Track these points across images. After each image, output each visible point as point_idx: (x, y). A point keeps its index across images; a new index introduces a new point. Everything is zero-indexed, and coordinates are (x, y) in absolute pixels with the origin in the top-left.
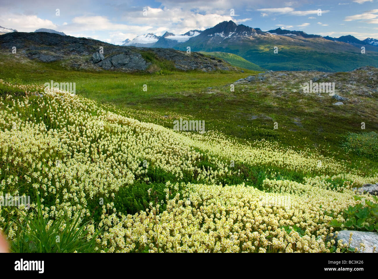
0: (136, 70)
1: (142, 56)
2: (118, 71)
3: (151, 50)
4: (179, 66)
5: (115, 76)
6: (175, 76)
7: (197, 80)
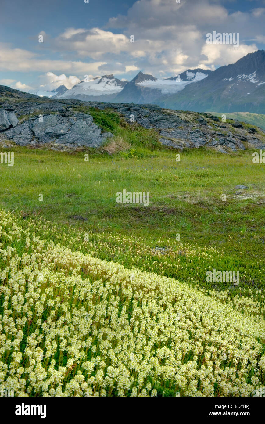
0: (82, 148)
1: (94, 118)
2: (45, 148)
3: (112, 108)
4: (168, 141)
5: (39, 157)
6: (161, 160)
7: (208, 170)
